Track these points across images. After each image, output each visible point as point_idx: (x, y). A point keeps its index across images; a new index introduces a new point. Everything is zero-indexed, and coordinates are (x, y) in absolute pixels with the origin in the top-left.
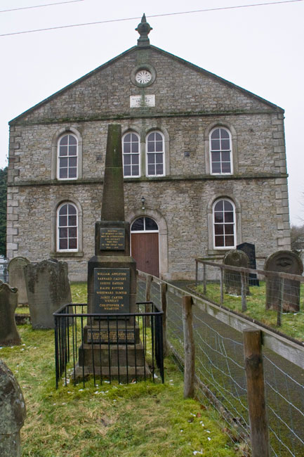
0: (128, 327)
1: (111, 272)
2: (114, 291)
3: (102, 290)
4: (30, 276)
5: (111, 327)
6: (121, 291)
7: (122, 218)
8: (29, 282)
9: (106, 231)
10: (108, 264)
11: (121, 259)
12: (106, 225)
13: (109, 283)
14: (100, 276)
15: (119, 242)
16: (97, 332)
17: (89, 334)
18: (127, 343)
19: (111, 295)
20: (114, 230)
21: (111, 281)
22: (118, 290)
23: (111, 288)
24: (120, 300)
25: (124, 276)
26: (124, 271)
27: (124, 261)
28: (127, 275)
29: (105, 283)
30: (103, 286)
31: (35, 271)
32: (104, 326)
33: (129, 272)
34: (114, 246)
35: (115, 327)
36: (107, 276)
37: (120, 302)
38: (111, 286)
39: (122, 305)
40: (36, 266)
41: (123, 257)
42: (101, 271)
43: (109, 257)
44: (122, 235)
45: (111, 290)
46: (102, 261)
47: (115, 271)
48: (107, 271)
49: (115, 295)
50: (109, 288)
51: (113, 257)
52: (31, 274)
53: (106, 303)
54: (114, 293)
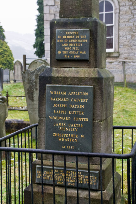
0: (92, 167)
1: (68, 90)
2: (72, 116)
3: (56, 115)
4: (29, 83)
5: (68, 164)
6: (80, 116)
7: (88, 14)
8: (28, 90)
9: (64, 33)
10: (65, 80)
11: (83, 72)
12: (64, 25)
13: (66, 106)
14: (53, 96)
15: (81, 49)
16: (49, 170)
17: (38, 172)
18: (89, 189)
19: (67, 122)
20: (74, 31)
21: (68, 103)
22: (78, 116)
23: (67, 112)
24: (79, 129)
25: (84, 97)
26: (85, 90)
27: (86, 75)
28: (89, 95)
29: (59, 105)
30: (57, 109)
31: (34, 77)
32: (59, 162)
33: (92, 92)
34: (73, 55)
35: (74, 165)
36: (63, 97)
37: (80, 131)
38: (68, 109)
39: (82, 137)
40: (34, 72)
41: (85, 70)
42: (54, 89)
43: (67, 69)
44: (85, 38)
45: (67, 115)
46: (57, 75)
47: (72, 89)
48: (62, 89)
49: (73, 122)
50: (65, 112)
51: (73, 69)
52: (30, 81)
53: (61, 132)
54: (72, 119)
